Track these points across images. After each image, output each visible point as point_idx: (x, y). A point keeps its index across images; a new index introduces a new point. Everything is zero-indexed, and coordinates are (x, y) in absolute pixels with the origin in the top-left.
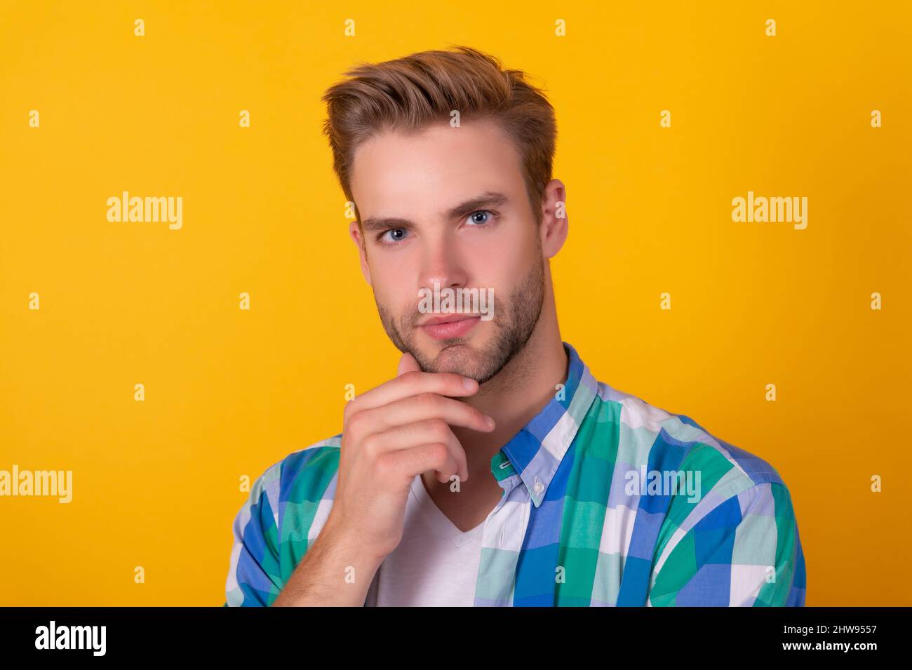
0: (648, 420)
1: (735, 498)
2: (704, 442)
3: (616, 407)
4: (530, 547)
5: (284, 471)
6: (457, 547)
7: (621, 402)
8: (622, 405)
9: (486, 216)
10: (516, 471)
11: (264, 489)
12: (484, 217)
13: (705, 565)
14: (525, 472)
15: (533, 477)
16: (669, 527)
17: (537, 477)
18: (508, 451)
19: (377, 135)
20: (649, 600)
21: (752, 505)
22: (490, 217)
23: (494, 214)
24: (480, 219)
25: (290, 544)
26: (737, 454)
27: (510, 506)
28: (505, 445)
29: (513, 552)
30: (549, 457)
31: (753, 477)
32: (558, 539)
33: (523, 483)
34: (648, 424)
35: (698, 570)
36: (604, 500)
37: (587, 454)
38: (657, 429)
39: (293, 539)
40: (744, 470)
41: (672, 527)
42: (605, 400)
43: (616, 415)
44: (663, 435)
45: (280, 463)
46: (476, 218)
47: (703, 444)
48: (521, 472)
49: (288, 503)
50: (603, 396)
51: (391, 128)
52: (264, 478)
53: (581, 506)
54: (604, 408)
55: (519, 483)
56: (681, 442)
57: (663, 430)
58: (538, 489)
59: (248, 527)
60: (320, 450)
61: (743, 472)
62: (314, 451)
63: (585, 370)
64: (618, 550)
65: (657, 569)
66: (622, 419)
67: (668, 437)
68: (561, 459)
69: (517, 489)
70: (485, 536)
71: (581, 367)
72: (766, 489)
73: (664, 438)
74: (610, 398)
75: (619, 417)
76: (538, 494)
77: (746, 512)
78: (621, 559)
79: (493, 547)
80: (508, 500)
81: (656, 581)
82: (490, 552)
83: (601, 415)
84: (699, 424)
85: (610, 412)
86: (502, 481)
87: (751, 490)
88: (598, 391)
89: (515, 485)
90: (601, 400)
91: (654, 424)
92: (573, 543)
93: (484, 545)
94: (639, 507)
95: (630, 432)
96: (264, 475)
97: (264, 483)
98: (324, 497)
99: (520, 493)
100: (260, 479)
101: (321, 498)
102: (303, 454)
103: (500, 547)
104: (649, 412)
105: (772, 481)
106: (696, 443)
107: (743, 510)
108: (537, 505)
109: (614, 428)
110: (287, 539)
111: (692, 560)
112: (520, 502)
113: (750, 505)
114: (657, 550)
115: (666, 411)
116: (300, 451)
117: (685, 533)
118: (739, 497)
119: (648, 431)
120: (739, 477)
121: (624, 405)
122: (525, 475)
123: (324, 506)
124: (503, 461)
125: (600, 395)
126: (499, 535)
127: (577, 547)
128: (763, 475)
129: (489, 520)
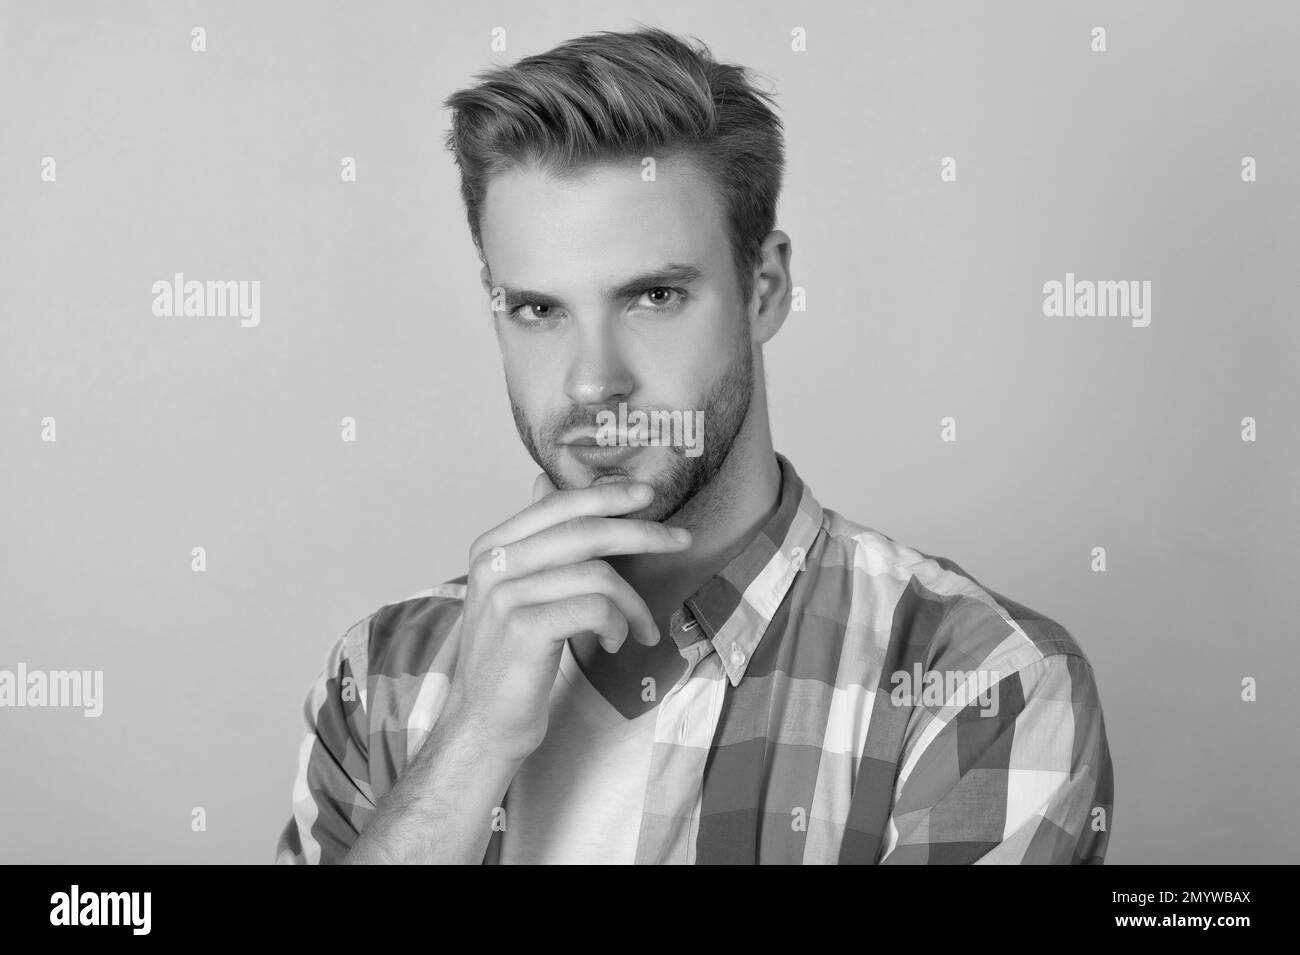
0: (894, 564)
1: (1016, 675)
2: (972, 595)
3: (848, 545)
4: (724, 742)
5: (374, 631)
6: (620, 741)
7: (856, 538)
8: (857, 542)
9: (669, 293)
10: (705, 634)
11: (346, 656)
12: (666, 294)
13: (972, 770)
14: (718, 635)
15: (730, 644)
16: (921, 716)
17: (736, 644)
18: (695, 606)
19: (517, 168)
20: (892, 820)
21: (1040, 685)
22: (675, 295)
23: (679, 293)
24: (659, 297)
25: (384, 734)
26: (1019, 613)
27: (696, 683)
28: (690, 598)
29: (698, 749)
30: (753, 615)
31: (1042, 647)
32: (764, 730)
33: (715, 651)
34: (894, 569)
35: (962, 776)
36: (831, 676)
37: (807, 612)
38: (906, 578)
39: (387, 729)
40: (1029, 637)
41: (925, 715)
42: (833, 535)
43: (849, 556)
44: (914, 585)
45: (369, 620)
46: (654, 295)
47: (972, 599)
48: (712, 638)
49: (381, 676)
50: (831, 527)
51: (539, 162)
52: (345, 641)
53: (797, 684)
54: (832, 545)
55: (709, 651)
56: (939, 596)
57: (914, 578)
58: (737, 661)
59: (324, 711)
60: (425, 601)
61: (1028, 639)
62: (416, 603)
63: (805, 490)
64: (849, 748)
65: (904, 775)
66: (857, 562)
67: (921, 587)
68: (770, 619)
69: (706, 660)
70: (659, 725)
71: (800, 487)
72: (1060, 663)
73: (916, 590)
74: (840, 531)
75: (853, 559)
76: (736, 668)
77: (1031, 696)
78: (854, 760)
79: (670, 742)
80: (693, 675)
81: (902, 792)
82: (666, 748)
83: (827, 555)
84: (966, 571)
85: (840, 551)
86: (686, 649)
87: (1038, 664)
88: (824, 522)
89: (703, 655)
90: (828, 535)
91: (901, 570)
92: (786, 737)
93: (657, 740)
94: (880, 686)
95: (868, 580)
96: (346, 635)
97: (345, 647)
98: (431, 669)
99: (711, 666)
100: (340, 642)
101: (426, 671)
102: (401, 607)
103: (680, 741)
104: (895, 553)
105: (1067, 651)
106: (961, 596)
107: (1026, 693)
108: (735, 683)
109: (846, 575)
110: (380, 729)
111: (953, 763)
112: (710, 677)
113: (1037, 685)
114: (904, 749)
115: (917, 551)
116: (398, 602)
117: (944, 724)
118: (1020, 674)
119: (893, 579)
120: (1021, 645)
121: (860, 540)
122: (719, 641)
123: (433, 682)
124: (687, 620)
125: (827, 527)
126: (680, 726)
127: (790, 743)
128: (1056, 643)
129: (666, 704)
